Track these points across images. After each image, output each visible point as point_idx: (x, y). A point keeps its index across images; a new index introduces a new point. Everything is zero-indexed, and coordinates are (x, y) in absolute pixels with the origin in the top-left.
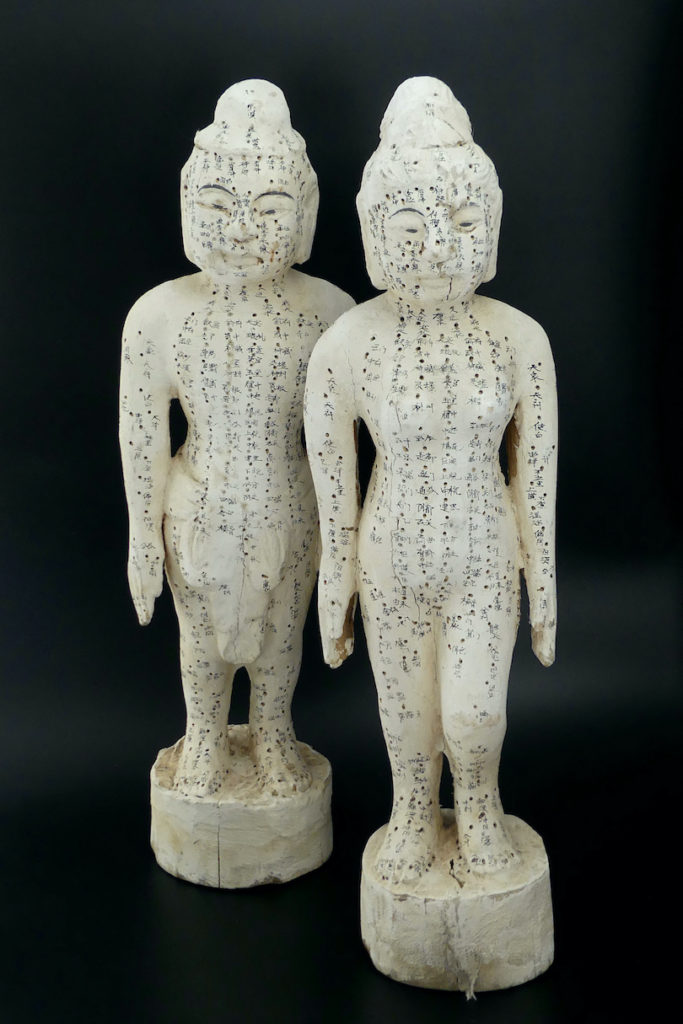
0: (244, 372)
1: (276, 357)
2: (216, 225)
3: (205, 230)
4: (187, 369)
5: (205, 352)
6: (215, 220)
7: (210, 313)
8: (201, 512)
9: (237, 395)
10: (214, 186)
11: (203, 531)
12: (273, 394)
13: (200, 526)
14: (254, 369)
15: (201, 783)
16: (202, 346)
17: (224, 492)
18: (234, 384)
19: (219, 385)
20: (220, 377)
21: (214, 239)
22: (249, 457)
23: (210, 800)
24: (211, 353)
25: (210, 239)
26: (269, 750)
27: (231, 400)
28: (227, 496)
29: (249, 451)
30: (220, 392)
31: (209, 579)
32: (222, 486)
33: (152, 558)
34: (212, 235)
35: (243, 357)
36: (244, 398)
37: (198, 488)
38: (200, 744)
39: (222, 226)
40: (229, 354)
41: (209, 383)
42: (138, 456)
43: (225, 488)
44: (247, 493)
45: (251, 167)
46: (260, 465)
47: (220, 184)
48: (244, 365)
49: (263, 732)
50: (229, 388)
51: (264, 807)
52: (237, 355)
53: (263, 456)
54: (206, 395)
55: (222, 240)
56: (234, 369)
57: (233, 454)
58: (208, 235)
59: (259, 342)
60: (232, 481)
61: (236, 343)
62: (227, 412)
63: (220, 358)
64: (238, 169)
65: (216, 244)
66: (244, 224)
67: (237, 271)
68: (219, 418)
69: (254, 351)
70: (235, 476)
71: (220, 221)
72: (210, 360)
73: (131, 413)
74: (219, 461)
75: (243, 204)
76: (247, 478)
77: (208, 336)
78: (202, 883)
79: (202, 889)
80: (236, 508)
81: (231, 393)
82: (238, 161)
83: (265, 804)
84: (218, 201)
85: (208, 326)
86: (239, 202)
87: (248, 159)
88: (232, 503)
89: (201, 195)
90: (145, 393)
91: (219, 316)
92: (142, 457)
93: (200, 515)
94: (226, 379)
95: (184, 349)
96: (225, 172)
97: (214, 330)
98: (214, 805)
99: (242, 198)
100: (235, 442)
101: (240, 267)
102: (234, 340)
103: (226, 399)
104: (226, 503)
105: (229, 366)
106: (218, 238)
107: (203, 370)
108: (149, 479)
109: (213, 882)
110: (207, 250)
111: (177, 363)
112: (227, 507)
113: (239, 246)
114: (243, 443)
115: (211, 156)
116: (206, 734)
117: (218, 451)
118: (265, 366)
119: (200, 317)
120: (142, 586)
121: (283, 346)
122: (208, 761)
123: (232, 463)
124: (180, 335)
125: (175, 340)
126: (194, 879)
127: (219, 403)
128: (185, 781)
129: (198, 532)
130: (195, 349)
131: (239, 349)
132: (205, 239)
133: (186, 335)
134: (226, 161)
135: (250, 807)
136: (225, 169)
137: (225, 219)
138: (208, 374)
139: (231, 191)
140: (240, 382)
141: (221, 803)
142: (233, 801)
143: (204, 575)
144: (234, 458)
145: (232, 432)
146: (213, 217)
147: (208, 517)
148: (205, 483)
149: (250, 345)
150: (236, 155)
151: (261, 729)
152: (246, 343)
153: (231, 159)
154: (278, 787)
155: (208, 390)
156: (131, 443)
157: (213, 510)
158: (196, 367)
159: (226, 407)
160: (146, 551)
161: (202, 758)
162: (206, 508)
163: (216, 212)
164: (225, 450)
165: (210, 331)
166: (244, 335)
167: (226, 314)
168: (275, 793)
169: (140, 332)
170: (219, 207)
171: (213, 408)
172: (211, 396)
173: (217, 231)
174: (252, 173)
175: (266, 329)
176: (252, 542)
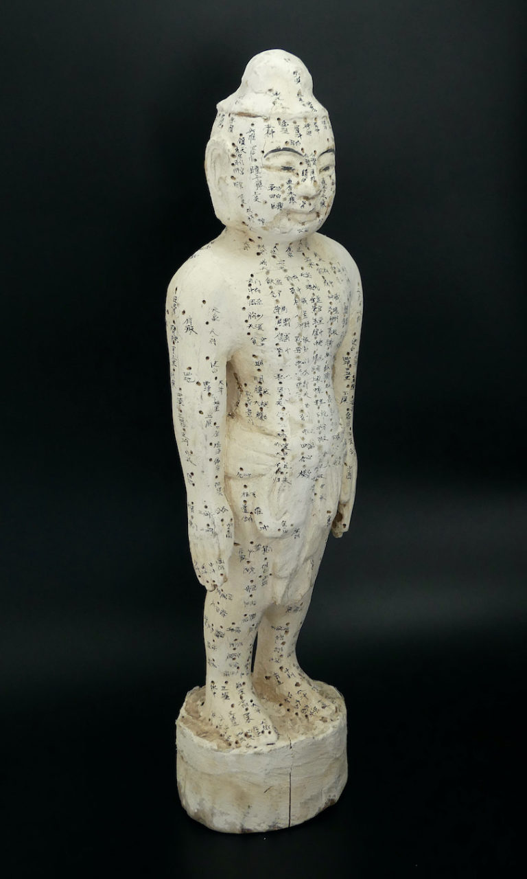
0: (312, 322)
1: (331, 303)
2: (286, 186)
3: (275, 192)
4: (260, 328)
5: (277, 309)
6: (285, 181)
7: (268, 272)
8: (282, 463)
9: (306, 344)
10: (285, 149)
11: (285, 480)
12: (330, 339)
13: (282, 477)
14: (317, 318)
15: (266, 732)
16: (274, 304)
17: (303, 439)
18: (304, 335)
19: (292, 338)
20: (293, 330)
21: (285, 199)
22: (317, 401)
23: (281, 744)
24: (284, 308)
25: (281, 200)
26: (297, 685)
27: (302, 351)
28: (306, 442)
29: (316, 396)
30: (292, 344)
31: (288, 527)
32: (300, 433)
33: (227, 521)
34: (283, 196)
35: (308, 307)
36: (311, 346)
37: (276, 441)
38: (241, 698)
39: (292, 186)
40: (298, 307)
41: (284, 337)
42: (209, 423)
43: (303, 435)
44: (320, 436)
45: (312, 128)
46: (325, 407)
47: (289, 146)
48: (311, 315)
49: (284, 670)
50: (301, 339)
51: (325, 735)
52: (304, 306)
53: (325, 399)
54: (279, 350)
55: (292, 199)
56: (304, 321)
57: (304, 402)
58: (278, 196)
59: (316, 291)
60: (308, 426)
61: (301, 297)
62: (299, 362)
63: (292, 312)
64: (303, 131)
65: (286, 204)
66: (315, 181)
67: (300, 227)
68: (292, 371)
69: (316, 300)
71: (290, 181)
72: (283, 316)
73: (198, 383)
74: (293, 410)
75: (312, 163)
76: (319, 422)
77: (276, 294)
78: (272, 829)
79: (274, 835)
80: (314, 452)
81: (303, 343)
82: (302, 124)
83: (322, 732)
84: (288, 163)
85: (272, 284)
86: (307, 161)
87: (309, 121)
88: (311, 447)
89: (268, 159)
90: (212, 360)
91: (277, 274)
92: (212, 424)
93: (281, 466)
94: (298, 330)
95: (255, 309)
96: (292, 136)
97: (279, 287)
98: (287, 746)
99: (310, 158)
100: (304, 390)
101: (303, 224)
102: (298, 293)
103: (298, 350)
104: (306, 448)
105: (300, 318)
106: (288, 198)
107: (277, 326)
108: (217, 445)
109: (283, 824)
110: (276, 211)
111: (248, 324)
112: (307, 452)
113: (307, 202)
114: (311, 388)
115: (273, 123)
116: (243, 687)
117: (291, 401)
118: (325, 314)
119: (261, 277)
120: (220, 551)
121: (333, 293)
122: (259, 711)
123: (306, 410)
124: (248, 297)
125: (246, 303)
126: (263, 828)
127: (291, 356)
128: (246, 735)
129: (279, 484)
130: (267, 307)
131: (304, 301)
132: (275, 201)
133: (254, 296)
134: (291, 126)
135: (316, 739)
136: (291, 131)
137: (294, 180)
138: (282, 329)
139: (300, 151)
140: (308, 332)
141: (293, 742)
142: (303, 738)
143: (284, 524)
144: (307, 405)
145: (302, 381)
146: (282, 178)
147: (289, 466)
148: (282, 435)
149: (310, 296)
150: (299, 118)
151: (281, 668)
152: (307, 294)
153: (295, 123)
154: (325, 713)
155: (282, 345)
156: (200, 412)
157: (293, 458)
158: (269, 324)
159: (298, 357)
160: (221, 516)
161: (251, 710)
162: (288, 458)
163: (285, 174)
164: (297, 399)
165: (276, 288)
166: (303, 288)
167: (281, 271)
168: (324, 720)
169: (204, 301)
170: (287, 169)
171: (285, 361)
172: (284, 350)
173: (287, 191)
174: (314, 133)
175: (316, 279)
176: (321, 481)
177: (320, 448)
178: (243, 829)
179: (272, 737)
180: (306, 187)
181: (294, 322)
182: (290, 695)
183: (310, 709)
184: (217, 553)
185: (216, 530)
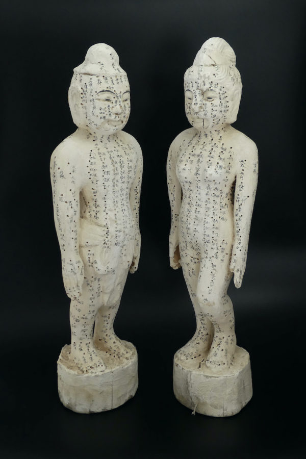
0: (120, 172)
1: (129, 164)
2: (107, 108)
3: (102, 111)
4: (95, 176)
5: (104, 166)
6: (107, 106)
7: (99, 149)
8: (107, 239)
9: (117, 183)
10: (106, 91)
11: (108, 247)
12: (128, 181)
13: (106, 246)
14: (122, 171)
16: (102, 164)
17: (116, 228)
18: (116, 179)
19: (111, 180)
20: (111, 176)
21: (107, 115)
22: (123, 210)
23: (108, 371)
24: (106, 166)
25: (104, 115)
26: (114, 343)
27: (116, 186)
28: (118, 229)
29: (122, 208)
30: (110, 183)
31: (110, 270)
34: (106, 113)
35: (118, 165)
36: (120, 184)
37: (104, 229)
38: (88, 350)
39: (110, 108)
40: (113, 166)
41: (107, 180)
42: (71, 221)
43: (116, 226)
44: (124, 226)
45: (119, 81)
46: (126, 213)
47: (109, 89)
48: (119, 169)
50: (115, 181)
51: (128, 366)
52: (116, 165)
53: (126, 209)
54: (104, 186)
55: (110, 114)
56: (116, 172)
57: (117, 210)
58: (104, 113)
59: (121, 158)
60: (119, 222)
61: (115, 161)
62: (114, 192)
63: (110, 168)
64: (115, 82)
65: (107, 117)
66: (121, 106)
67: (114, 128)
68: (110, 195)
69: (122, 162)
70: (120, 220)
71: (109, 106)
72: (106, 170)
73: (66, 202)
74: (111, 215)
76: (124, 220)
77: (103, 159)
78: (104, 411)
79: (105, 414)
80: (121, 234)
81: (116, 183)
82: (114, 79)
83: (127, 364)
84: (108, 97)
85: (101, 155)
86: (117, 97)
87: (118, 77)
88: (120, 232)
89: (99, 95)
90: (73, 191)
91: (103, 150)
92: (73, 221)
93: (106, 241)
94: (114, 177)
95: (93, 167)
96: (110, 84)
98: (111, 372)
99: (118, 95)
100: (117, 205)
101: (115, 126)
102: (113, 159)
103: (114, 186)
104: (118, 232)
105: (114, 171)
107: (104, 175)
108: (76, 231)
109: (109, 408)
110: (103, 120)
111: (89, 174)
112: (118, 234)
113: (117, 116)
114: (120, 204)
115: (101, 78)
116: (89, 345)
117: (110, 210)
118: (126, 169)
119: (95, 151)
120: (78, 281)
121: (130, 159)
122: (96, 356)
123: (117, 214)
124: (90, 161)
125: (88, 164)
126: (99, 410)
127: (110, 189)
128: (91, 367)
129: (105, 249)
130: (98, 166)
131: (116, 163)
132: (102, 115)
133: (92, 160)
134: (109, 80)
135: (124, 368)
136: (110, 82)
137: (111, 105)
138: (106, 176)
139: (114, 92)
140: (118, 177)
141: (113, 370)
142: (118, 368)
143: (108, 268)
144: (118, 212)
145: (116, 201)
146: (105, 104)
147: (110, 241)
148: (106, 226)
149: (119, 161)
150: (113, 76)
151: (107, 335)
152: (117, 160)
153: (111, 78)
154: (128, 355)
155: (106, 183)
156: (68, 216)
157: (112, 237)
158: (100, 174)
159: (114, 189)
160: (78, 265)
161: (93, 355)
162: (109, 237)
163: (107, 102)
164: (113, 209)
165: (103, 157)
166: (116, 157)
167: (105, 149)
168: (127, 359)
169: (69, 163)
170: (108, 100)
171: (107, 191)
172: (107, 186)
173: (108, 111)
174: (120, 83)
175: (121, 153)
176: (125, 247)
177: (124, 232)
178: (90, 411)
179: (103, 368)
180: (117, 109)
181: (112, 172)
182: (111, 348)
183: (121, 354)
184: (76, 282)
185: (76, 272)
